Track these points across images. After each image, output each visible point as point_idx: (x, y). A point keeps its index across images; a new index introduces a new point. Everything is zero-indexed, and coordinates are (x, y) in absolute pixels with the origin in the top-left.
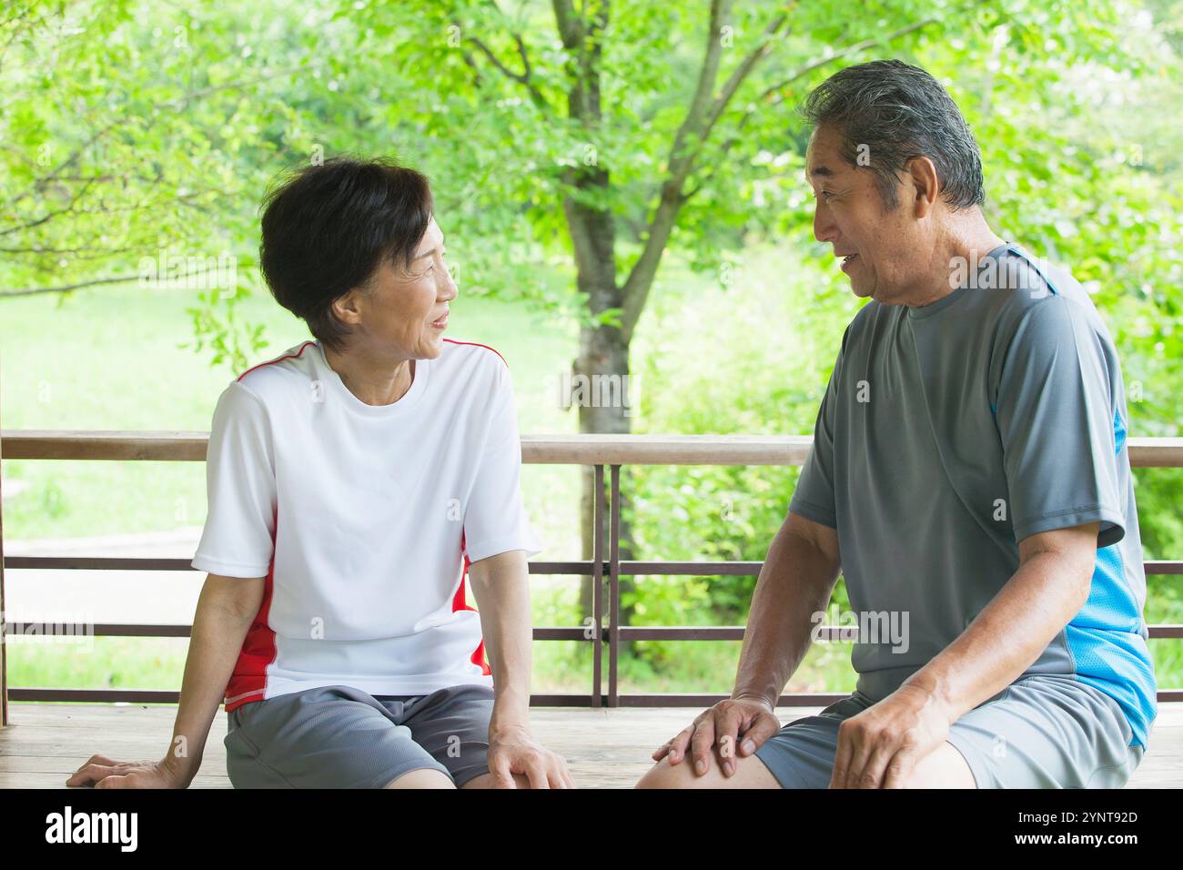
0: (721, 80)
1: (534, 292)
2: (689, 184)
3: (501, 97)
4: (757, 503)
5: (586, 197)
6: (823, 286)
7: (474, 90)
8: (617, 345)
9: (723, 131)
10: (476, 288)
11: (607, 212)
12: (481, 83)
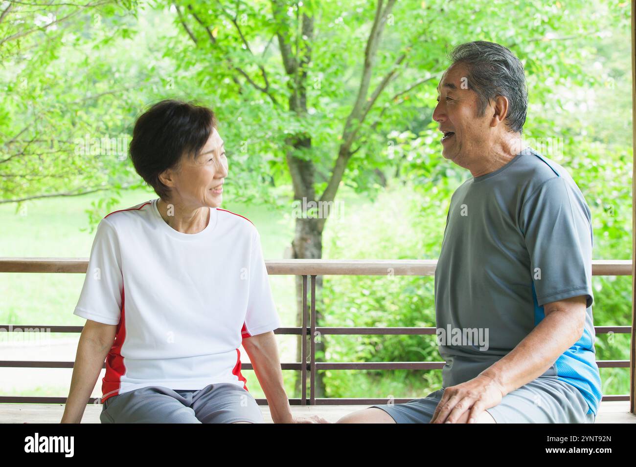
0: (371, 91)
1: (271, 200)
2: (354, 147)
3: (253, 100)
4: (391, 317)
5: (299, 154)
6: (426, 202)
7: (239, 96)
8: (315, 232)
9: (372, 117)
10: (240, 198)
11: (310, 161)
12: (242, 92)
